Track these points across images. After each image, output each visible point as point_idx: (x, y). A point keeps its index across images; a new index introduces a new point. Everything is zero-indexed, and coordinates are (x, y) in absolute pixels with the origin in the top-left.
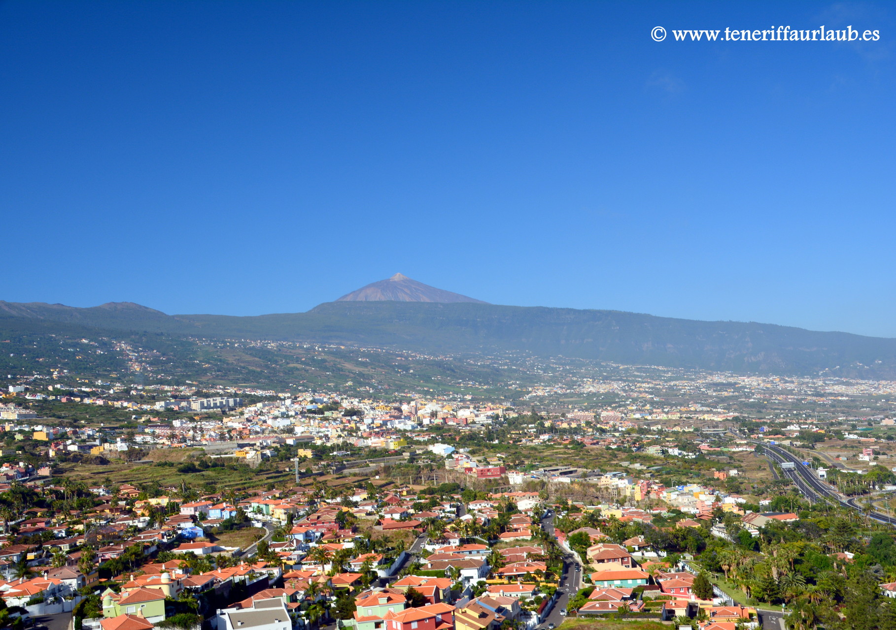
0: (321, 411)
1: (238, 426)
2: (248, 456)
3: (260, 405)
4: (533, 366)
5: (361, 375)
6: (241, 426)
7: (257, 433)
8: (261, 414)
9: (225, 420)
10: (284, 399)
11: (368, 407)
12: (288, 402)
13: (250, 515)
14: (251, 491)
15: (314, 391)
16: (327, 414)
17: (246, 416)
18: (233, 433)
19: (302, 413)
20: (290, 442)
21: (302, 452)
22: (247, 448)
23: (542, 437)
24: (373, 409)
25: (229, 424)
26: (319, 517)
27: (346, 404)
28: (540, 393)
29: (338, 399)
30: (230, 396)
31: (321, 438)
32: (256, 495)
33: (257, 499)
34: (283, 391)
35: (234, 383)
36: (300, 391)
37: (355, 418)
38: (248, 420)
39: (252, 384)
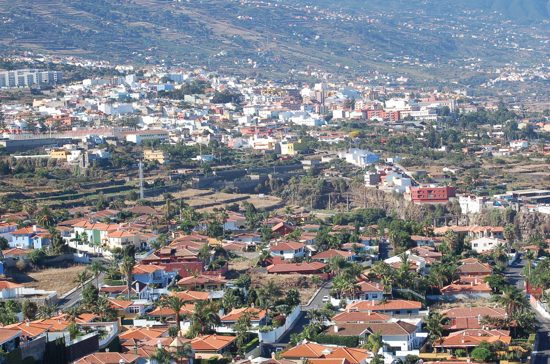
0: (179, 95)
1: (54, 112)
2: (70, 158)
3: (87, 82)
4: (503, 36)
5: (239, 40)
6: (59, 113)
7: (84, 124)
8: (89, 95)
9: (36, 103)
10: (124, 75)
11: (250, 90)
12: (130, 79)
13: (72, 245)
14: (72, 211)
15: (169, 64)
16: (188, 98)
17: (67, 98)
18: (49, 123)
19: (150, 96)
20: (132, 138)
21: (150, 155)
22: (68, 147)
23: (513, 145)
24: (257, 92)
25: (42, 109)
26: (174, 251)
27: (217, 85)
28: (513, 77)
29: (205, 77)
30: (43, 66)
31: (178, 134)
32: (80, 215)
33: (82, 222)
34: (122, 63)
35: (53, 47)
36: (148, 62)
37: (229, 105)
38: (70, 104)
39: (78, 51)
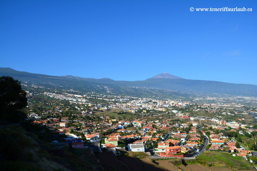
0: (148, 102)
1: (130, 105)
2: (132, 111)
3: (134, 100)
4: (195, 93)
5: (156, 94)
6: (131, 105)
7: (134, 106)
8: (135, 102)
9: (127, 103)
10: (140, 99)
11: (158, 102)
12: (141, 100)
13: (133, 124)
14: (133, 119)
15: (146, 98)
16: (149, 103)
17: (132, 103)
18: (129, 106)
19: (144, 102)
20: (141, 109)
21: (144, 111)
22: (132, 110)
23: (198, 109)
24: (159, 102)
25: (128, 104)
26: (148, 125)
27: (153, 101)
28: (197, 99)
29: (151, 100)
30: (128, 98)
31: (148, 108)
32: (134, 120)
33: (135, 121)
34: (139, 98)
35: (129, 95)
36: (143, 98)
37: (155, 104)
38: (132, 104)
39: (133, 96)
